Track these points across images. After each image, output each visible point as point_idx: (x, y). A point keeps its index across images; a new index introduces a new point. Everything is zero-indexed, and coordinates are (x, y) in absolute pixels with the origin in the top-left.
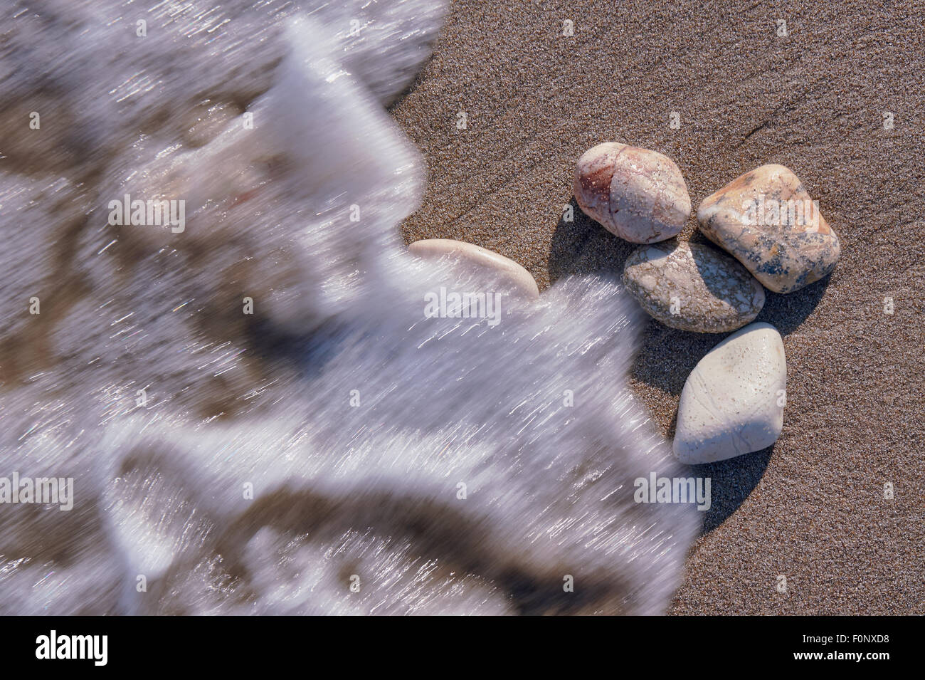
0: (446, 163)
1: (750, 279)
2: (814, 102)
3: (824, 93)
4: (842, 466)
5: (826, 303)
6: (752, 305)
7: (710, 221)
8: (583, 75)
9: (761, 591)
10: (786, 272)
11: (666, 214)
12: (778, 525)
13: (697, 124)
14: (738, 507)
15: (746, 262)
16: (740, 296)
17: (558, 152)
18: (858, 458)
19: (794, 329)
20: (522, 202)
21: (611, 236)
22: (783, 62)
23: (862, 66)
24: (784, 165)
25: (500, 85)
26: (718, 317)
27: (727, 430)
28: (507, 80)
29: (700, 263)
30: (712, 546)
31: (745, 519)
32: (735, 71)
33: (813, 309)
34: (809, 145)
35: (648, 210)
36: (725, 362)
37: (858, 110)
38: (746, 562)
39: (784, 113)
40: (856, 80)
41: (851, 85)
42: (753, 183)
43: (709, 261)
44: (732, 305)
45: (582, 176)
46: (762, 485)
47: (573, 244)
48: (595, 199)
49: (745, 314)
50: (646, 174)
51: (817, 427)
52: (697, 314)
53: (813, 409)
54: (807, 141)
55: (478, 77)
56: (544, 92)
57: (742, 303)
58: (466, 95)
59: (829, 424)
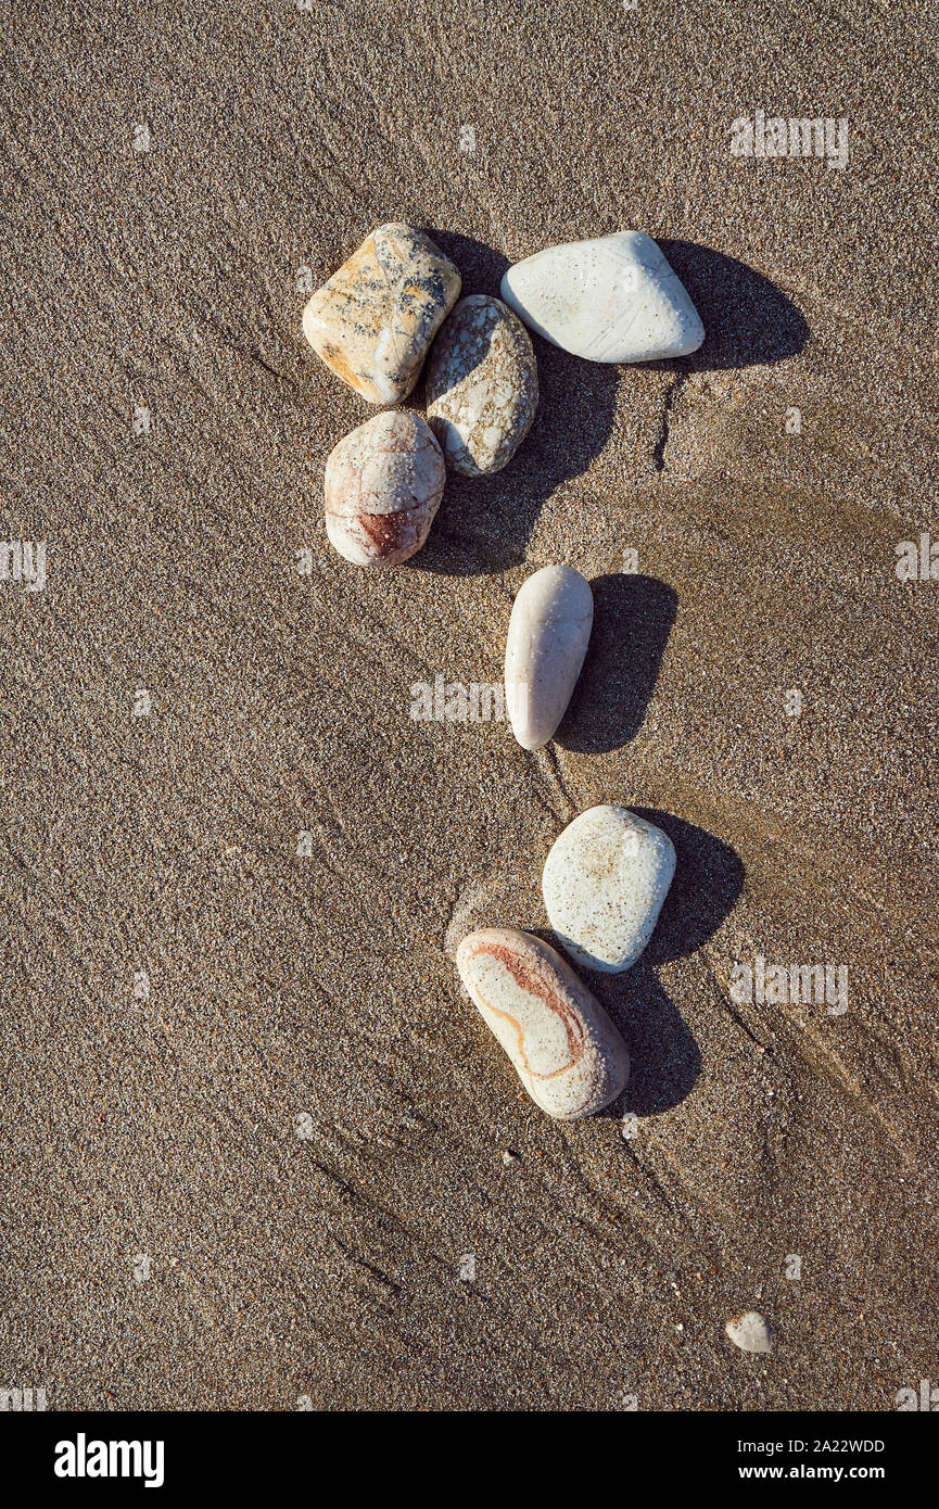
0: (405, 733)
1: (455, 317)
2: (214, 307)
3: (200, 298)
4: (652, 151)
5: (456, 225)
6: (487, 305)
7: (397, 380)
8: (251, 595)
9: (832, 204)
10: (436, 271)
11: (402, 435)
12: (746, 207)
13: (276, 439)
14: (736, 262)
15: (437, 321)
16: (480, 322)
17: (355, 599)
18: (637, 132)
19: (498, 253)
20: (430, 626)
21: (443, 505)
22: (175, 358)
23: (155, 263)
24: (300, 321)
25: (291, 692)
26: (513, 341)
27: (656, 285)
28: (282, 686)
29: (451, 382)
30: (794, 278)
31: (749, 248)
32: (200, 412)
33: (467, 239)
34: (269, 298)
35: (404, 459)
36: (566, 318)
37: (210, 253)
38: (802, 232)
39: (236, 340)
40: (175, 265)
41: (182, 269)
42: (334, 343)
43: (445, 372)
44: (493, 328)
45: (381, 554)
46: (701, 240)
47: (464, 549)
48: (406, 529)
49: (499, 310)
50: (358, 474)
51: (612, 194)
52: (516, 367)
53: (591, 206)
54: (264, 299)
55: (288, 724)
56: (285, 637)
57: (487, 317)
58: (313, 732)
59: (604, 181)
